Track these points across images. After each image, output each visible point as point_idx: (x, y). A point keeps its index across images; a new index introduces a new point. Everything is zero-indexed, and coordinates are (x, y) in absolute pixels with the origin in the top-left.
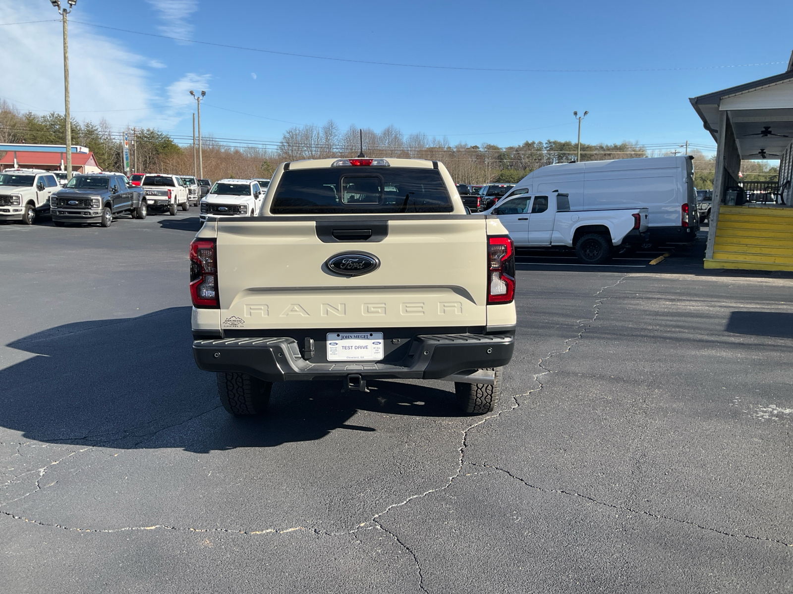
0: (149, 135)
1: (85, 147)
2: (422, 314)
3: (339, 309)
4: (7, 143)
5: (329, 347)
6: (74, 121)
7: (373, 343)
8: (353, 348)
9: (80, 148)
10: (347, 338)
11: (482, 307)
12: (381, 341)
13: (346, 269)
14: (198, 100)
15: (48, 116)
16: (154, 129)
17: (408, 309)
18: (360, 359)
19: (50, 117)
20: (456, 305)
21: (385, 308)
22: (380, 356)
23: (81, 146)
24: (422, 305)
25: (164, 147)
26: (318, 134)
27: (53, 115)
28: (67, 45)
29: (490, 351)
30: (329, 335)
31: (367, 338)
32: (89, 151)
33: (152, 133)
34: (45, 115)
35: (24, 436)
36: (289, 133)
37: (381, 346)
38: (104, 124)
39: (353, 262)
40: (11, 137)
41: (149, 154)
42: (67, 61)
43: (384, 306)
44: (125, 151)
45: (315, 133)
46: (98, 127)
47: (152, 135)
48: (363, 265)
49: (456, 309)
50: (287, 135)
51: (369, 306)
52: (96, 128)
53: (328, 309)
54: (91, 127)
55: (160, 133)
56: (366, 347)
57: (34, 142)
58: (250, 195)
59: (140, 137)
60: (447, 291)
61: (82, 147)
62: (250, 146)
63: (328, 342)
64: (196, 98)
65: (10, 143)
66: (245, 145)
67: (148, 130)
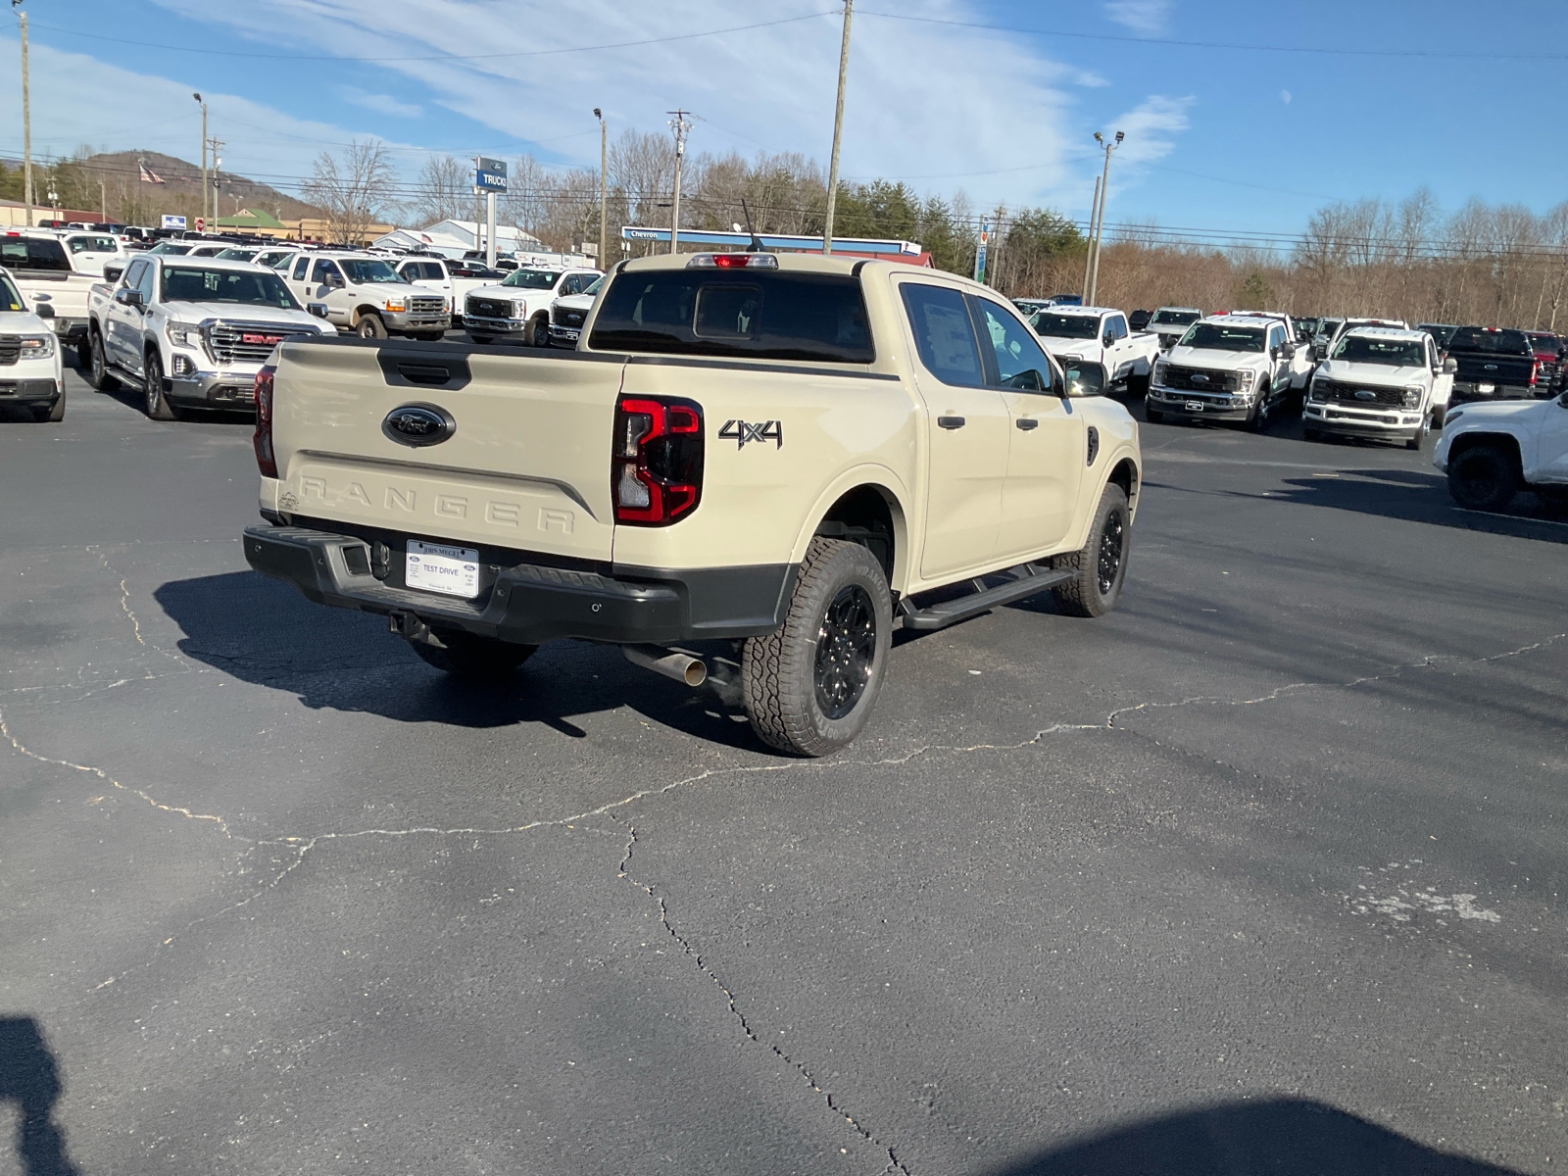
0: (1036, 220)
1: (917, 242)
2: (514, 525)
3: (408, 500)
4: (801, 235)
5: (409, 562)
6: (912, 195)
7: (465, 567)
8: (438, 570)
9: (907, 245)
10: (431, 552)
11: (607, 526)
12: (476, 565)
13: (405, 431)
14: (1108, 149)
15: (870, 186)
16: (1048, 210)
17: (498, 514)
18: (446, 591)
19: (873, 188)
20: (565, 517)
21: (466, 506)
22: (473, 592)
23: (908, 240)
24: (516, 509)
25: (1062, 245)
26: (1389, 217)
27: (877, 184)
28: (846, 55)
29: (596, 608)
30: (411, 544)
31: (458, 558)
32: (922, 251)
33: (1044, 216)
34: (865, 184)
35: (181, 644)
36: (1323, 215)
37: (476, 574)
38: (961, 201)
39: (414, 421)
40: (807, 225)
41: (1033, 257)
42: (843, 85)
43: (464, 502)
44: (979, 250)
45: (1381, 213)
46: (950, 205)
47: (1043, 221)
48: (427, 427)
49: (564, 524)
50: (1319, 220)
51: (447, 500)
52: (946, 208)
53: (395, 498)
54: (938, 205)
55: (1059, 217)
56: (456, 572)
57: (842, 233)
58: (1263, 350)
59: (1020, 225)
60: (551, 489)
61: (910, 243)
62: (1240, 242)
63: (409, 555)
64: (1105, 145)
65: (806, 234)
66: (1229, 242)
67: (1038, 211)
